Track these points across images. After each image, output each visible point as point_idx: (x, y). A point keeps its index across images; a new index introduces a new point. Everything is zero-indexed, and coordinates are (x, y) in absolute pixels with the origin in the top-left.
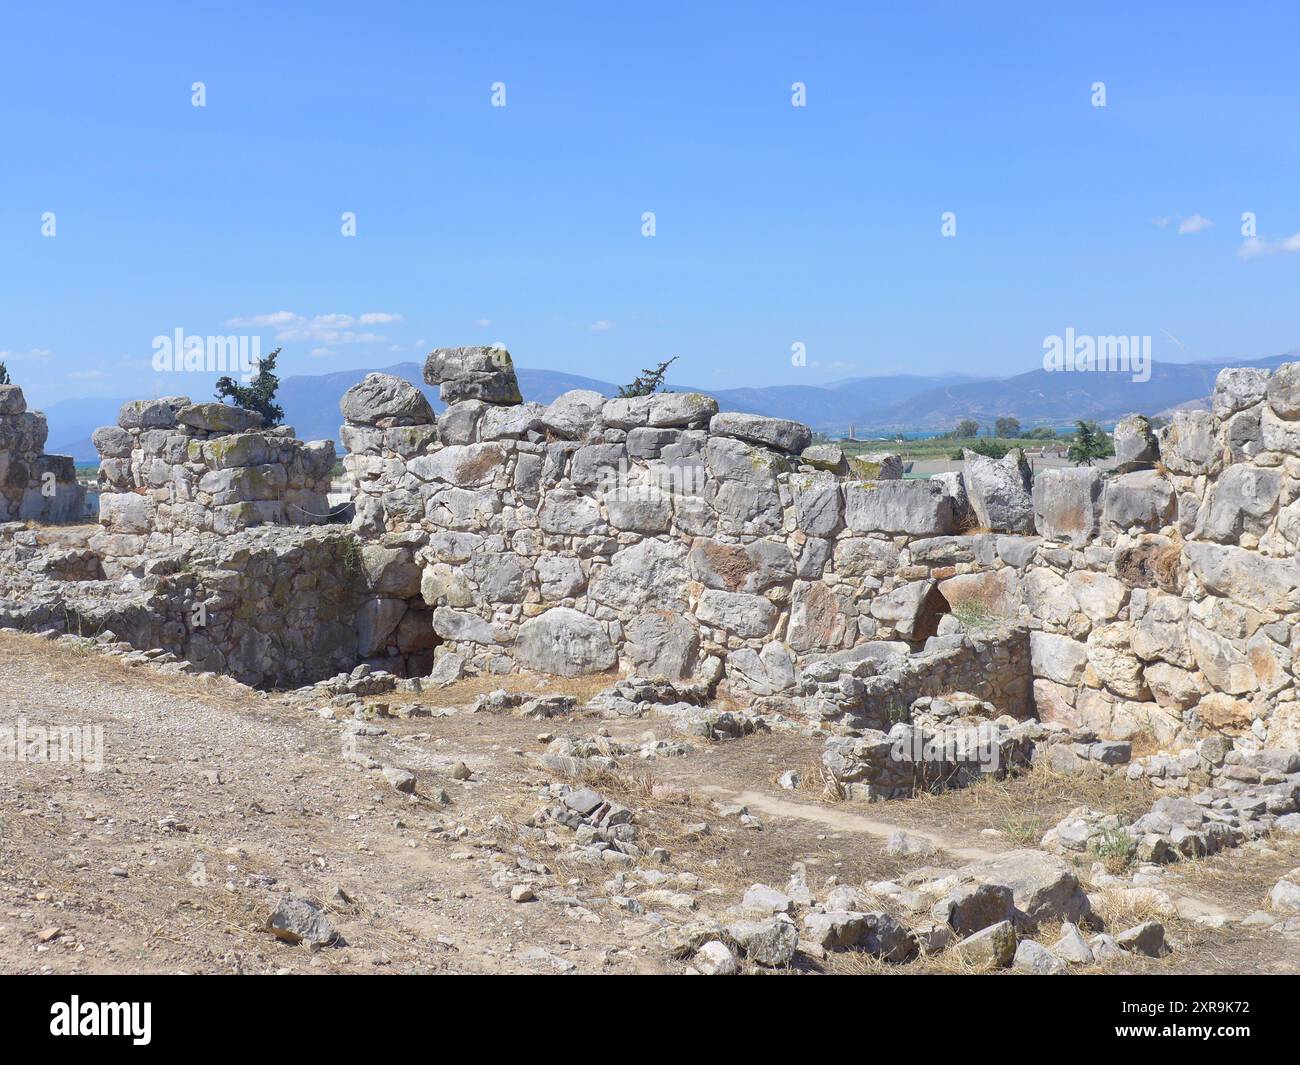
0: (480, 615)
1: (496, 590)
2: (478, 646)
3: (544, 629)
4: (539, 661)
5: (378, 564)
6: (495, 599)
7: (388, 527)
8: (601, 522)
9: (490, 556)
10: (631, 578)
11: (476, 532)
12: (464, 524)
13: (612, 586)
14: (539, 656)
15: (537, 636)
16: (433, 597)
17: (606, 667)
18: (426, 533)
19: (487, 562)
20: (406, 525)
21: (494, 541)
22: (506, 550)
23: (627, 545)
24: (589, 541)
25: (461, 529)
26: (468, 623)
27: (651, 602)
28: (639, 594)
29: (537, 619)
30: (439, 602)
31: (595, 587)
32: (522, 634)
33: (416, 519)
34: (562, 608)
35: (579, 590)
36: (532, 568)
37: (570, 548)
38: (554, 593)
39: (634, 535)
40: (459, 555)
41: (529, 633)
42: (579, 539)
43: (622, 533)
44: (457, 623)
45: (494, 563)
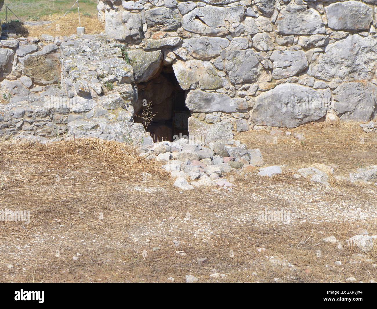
0: (227, 93)
1: (242, 76)
2: (223, 114)
3: (277, 98)
4: (271, 119)
5: (143, 64)
6: (239, 82)
7: (146, 35)
8: (323, 25)
9: (237, 53)
10: (340, 61)
11: (224, 36)
12: (216, 31)
13: (326, 66)
14: (271, 117)
15: (272, 103)
16: (189, 84)
17: (318, 118)
18: (182, 39)
19: (235, 57)
20: (164, 33)
21: (238, 42)
22: (249, 47)
23: (337, 40)
24: (312, 38)
25: (212, 35)
26: (218, 99)
27: (351, 75)
28: (345, 70)
29: (270, 93)
30: (192, 87)
31: (314, 69)
32: (260, 103)
33: (175, 29)
34: (288, 84)
35: (304, 71)
36: (269, 59)
37: (297, 43)
38: (284, 74)
39: (344, 33)
40: (211, 52)
41: (266, 102)
42: (306, 38)
43: (335, 32)
44: (208, 101)
45: (240, 57)
